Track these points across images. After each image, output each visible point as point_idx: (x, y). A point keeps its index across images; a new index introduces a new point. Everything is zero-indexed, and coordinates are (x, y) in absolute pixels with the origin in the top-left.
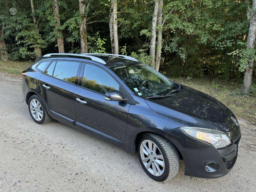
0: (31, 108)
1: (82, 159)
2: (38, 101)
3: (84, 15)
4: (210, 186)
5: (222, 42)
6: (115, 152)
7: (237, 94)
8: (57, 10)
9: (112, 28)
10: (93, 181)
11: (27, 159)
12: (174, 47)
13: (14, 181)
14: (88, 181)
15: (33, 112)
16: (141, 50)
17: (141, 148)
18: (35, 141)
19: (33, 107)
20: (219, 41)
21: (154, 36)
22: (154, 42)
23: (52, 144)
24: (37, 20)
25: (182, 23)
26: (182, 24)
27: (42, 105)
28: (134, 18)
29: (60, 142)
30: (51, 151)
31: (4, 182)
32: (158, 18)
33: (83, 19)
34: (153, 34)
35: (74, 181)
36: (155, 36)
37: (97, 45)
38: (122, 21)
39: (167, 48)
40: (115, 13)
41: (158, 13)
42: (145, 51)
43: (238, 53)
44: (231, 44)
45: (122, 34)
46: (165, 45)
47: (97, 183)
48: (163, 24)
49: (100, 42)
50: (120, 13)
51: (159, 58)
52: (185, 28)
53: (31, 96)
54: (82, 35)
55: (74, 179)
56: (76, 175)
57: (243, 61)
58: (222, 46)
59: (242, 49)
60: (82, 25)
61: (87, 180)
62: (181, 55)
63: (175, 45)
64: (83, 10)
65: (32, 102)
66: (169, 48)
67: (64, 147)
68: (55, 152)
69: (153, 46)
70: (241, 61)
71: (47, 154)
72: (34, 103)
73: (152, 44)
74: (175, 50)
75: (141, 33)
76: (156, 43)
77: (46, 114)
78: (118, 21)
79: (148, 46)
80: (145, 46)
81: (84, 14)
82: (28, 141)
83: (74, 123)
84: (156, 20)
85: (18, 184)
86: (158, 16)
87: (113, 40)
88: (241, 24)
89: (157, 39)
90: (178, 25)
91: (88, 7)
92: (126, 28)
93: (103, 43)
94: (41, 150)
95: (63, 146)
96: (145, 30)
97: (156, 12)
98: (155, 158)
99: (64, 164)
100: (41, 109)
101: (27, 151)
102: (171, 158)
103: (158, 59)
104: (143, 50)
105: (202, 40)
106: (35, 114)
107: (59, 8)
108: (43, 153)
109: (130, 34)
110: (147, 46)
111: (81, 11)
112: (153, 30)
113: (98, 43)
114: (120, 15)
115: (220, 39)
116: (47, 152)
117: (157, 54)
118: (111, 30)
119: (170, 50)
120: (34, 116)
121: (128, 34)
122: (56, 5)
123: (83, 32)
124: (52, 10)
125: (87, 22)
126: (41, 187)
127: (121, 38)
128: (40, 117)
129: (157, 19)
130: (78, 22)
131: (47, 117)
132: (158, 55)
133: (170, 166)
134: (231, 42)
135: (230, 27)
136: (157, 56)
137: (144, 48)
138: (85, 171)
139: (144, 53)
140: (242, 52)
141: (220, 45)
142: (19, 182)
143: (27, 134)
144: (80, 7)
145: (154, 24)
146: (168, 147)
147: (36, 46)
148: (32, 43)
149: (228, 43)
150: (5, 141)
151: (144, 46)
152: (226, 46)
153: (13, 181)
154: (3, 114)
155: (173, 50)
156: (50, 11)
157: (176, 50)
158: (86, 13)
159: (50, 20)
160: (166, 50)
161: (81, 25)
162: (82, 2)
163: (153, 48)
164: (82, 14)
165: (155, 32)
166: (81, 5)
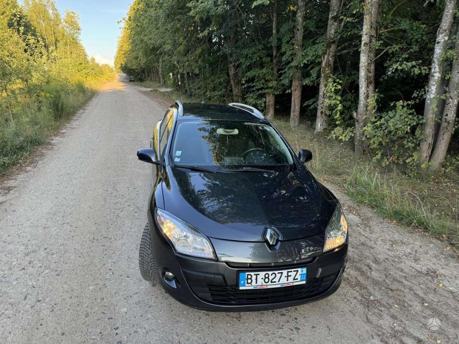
3: (333, 39)
16: (399, 103)
21: (435, 74)
22: (433, 87)
24: (277, 52)
33: (329, 46)
34: (433, 70)
36: (438, 75)
40: (365, 33)
49: (331, 86)
51: (449, 123)
54: (324, 73)
60: (326, 57)
64: (333, 31)
69: (431, 95)
73: (428, 91)
79: (422, 95)
80: (416, 96)
81: (332, 37)
84: (443, 40)
91: (342, 24)
93: (336, 87)
97: (445, 24)
103: (444, 124)
110: (420, 94)
111: (328, 33)
112: (433, 62)
117: (444, 114)
122: (300, 27)
123: (326, 68)
125: (336, 51)
129: (447, 38)
132: (447, 115)
136: (444, 117)
144: (329, 26)
145: (438, 50)
147: (267, 91)
148: (262, 86)
151: (415, 95)
161: (324, 57)
162: (333, 18)
163: (431, 100)
164: (330, 38)
165: (437, 67)
166: (330, 22)
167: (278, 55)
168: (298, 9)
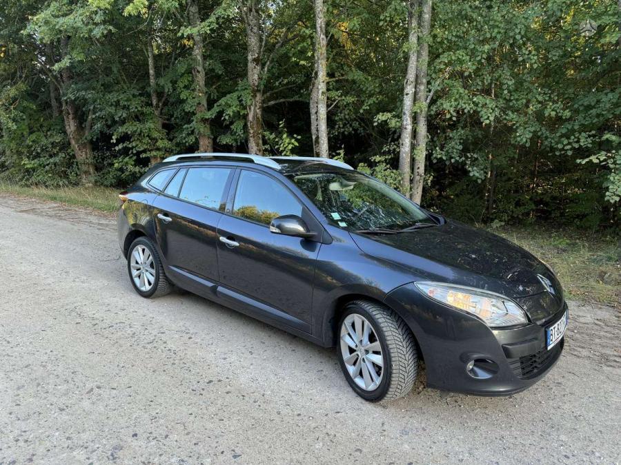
0: (133, 264)
1: (225, 359)
2: (147, 250)
3: (257, 86)
4: (487, 419)
5: (568, 138)
6: (294, 350)
7: (610, 259)
8: (200, 79)
9: (316, 113)
10: (239, 395)
11: (116, 353)
12: (455, 151)
13: (89, 386)
14: (230, 394)
15: (135, 273)
16: (378, 158)
17: (342, 335)
18: (135, 325)
19: (137, 263)
20: (563, 136)
21: (407, 127)
22: (406, 140)
23: (167, 332)
24: (159, 101)
25: (471, 96)
26: (471, 100)
27: (154, 256)
28: (364, 89)
29: (183, 329)
30: (165, 343)
31: (72, 386)
32: (416, 88)
33: (254, 96)
34: (405, 123)
35: (202, 392)
36: (409, 128)
37: (281, 149)
38: (337, 98)
39: (438, 154)
40: (322, 81)
41: (417, 77)
42: (386, 160)
43: (605, 160)
44: (589, 140)
45: (337, 126)
46: (435, 147)
47: (247, 399)
48: (428, 101)
49: (287, 142)
50: (334, 79)
51: (421, 176)
52: (479, 110)
53: (134, 239)
54: (253, 128)
55: (203, 389)
56: (208, 383)
57: (616, 178)
58: (569, 147)
59: (614, 151)
60: (252, 108)
61: (227, 393)
62: (470, 169)
63: (457, 147)
64: (256, 77)
65: (135, 253)
66: (443, 153)
67: (190, 338)
68: (172, 346)
69: (405, 149)
70: (612, 179)
71: (155, 347)
72: (140, 255)
73: (402, 144)
74: (458, 158)
75: (376, 120)
76: (412, 143)
77: (161, 275)
78: (328, 98)
80: (387, 150)
81: (256, 84)
82: (121, 325)
83: (214, 290)
84: (411, 92)
85: (96, 391)
86: (417, 83)
87: (318, 137)
88: (610, 96)
89: (414, 134)
90: (463, 102)
91: (266, 69)
92: (347, 113)
93: (293, 144)
94: (146, 341)
95: (189, 335)
96: (385, 113)
97: (411, 75)
98: (367, 352)
99: (187, 365)
100: (152, 266)
101: (118, 340)
102: (394, 346)
103: (418, 178)
104: (383, 158)
105: (520, 136)
106: (139, 277)
107: (206, 74)
108: (149, 346)
109: (356, 124)
110: (391, 149)
111: (250, 79)
112: (404, 114)
113: (282, 146)
114: (334, 84)
115: (564, 131)
116: (155, 345)
117: (416, 167)
118: (313, 117)
119: (444, 158)
120: (137, 281)
121: (351, 125)
122: (200, 68)
123: (255, 122)
124: (190, 79)
125: (263, 102)
126: (139, 397)
127: (336, 134)
128: (150, 284)
129: (414, 90)
130: (244, 102)
131: (162, 283)
132: (419, 168)
133: (393, 363)
134: (589, 136)
135: (586, 104)
136: (416, 170)
137: (384, 153)
138: (227, 378)
139: (384, 164)
140: (614, 158)
141: (564, 146)
142: (99, 387)
143: (121, 314)
144: (250, 70)
145: (408, 101)
146: (390, 325)
147: (154, 153)
148: (145, 147)
149: (582, 141)
150: (77, 323)
151: (385, 149)
152: (576, 146)
153: (87, 385)
154: (77, 280)
155: (452, 158)
156: (186, 81)
157: (460, 158)
158: (262, 83)
159: (185, 98)
160: (436, 158)
161: (250, 109)
162: (254, 60)
163: (405, 153)
164: (254, 84)
165: (409, 119)
166: (251, 65)
167: (160, 104)
168: (194, 44)
